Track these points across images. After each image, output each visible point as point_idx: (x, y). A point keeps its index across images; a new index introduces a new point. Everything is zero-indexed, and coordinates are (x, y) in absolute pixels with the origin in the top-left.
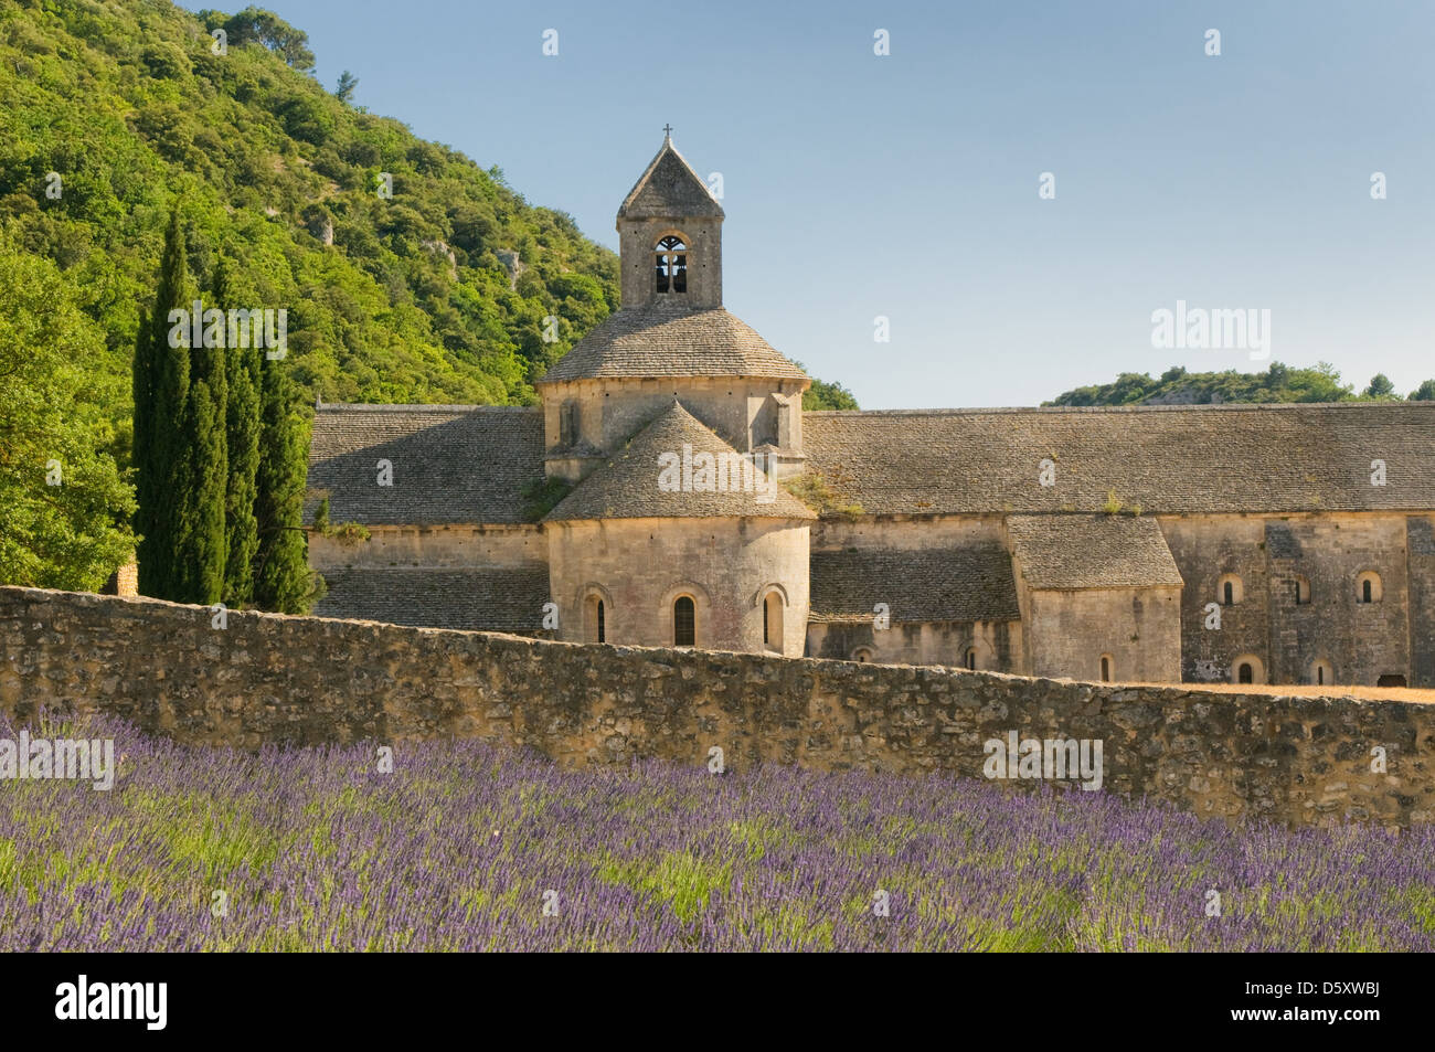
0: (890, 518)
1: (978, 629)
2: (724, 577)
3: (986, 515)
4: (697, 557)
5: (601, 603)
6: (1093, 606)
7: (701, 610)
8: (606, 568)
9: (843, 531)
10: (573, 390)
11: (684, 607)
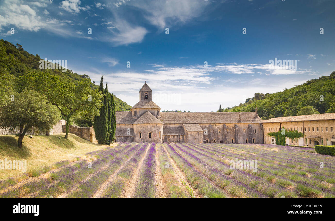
0: (171, 124)
1: (181, 136)
2: (155, 130)
3: (181, 124)
4: (152, 128)
5: (141, 133)
6: (194, 134)
7: (152, 134)
8: (141, 129)
9: (165, 125)
10: (136, 109)
11: (150, 134)
